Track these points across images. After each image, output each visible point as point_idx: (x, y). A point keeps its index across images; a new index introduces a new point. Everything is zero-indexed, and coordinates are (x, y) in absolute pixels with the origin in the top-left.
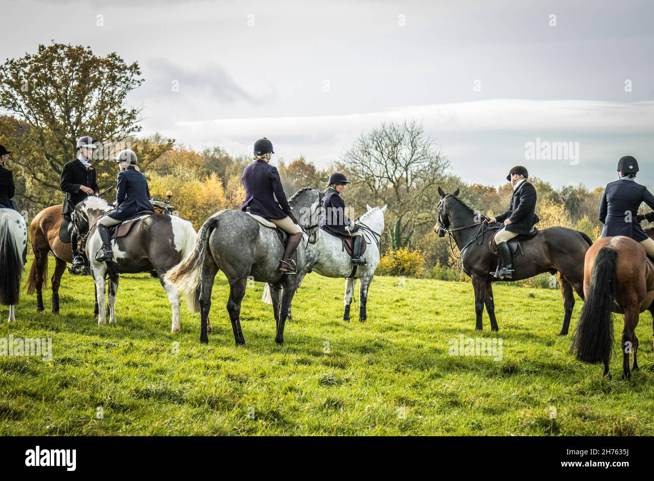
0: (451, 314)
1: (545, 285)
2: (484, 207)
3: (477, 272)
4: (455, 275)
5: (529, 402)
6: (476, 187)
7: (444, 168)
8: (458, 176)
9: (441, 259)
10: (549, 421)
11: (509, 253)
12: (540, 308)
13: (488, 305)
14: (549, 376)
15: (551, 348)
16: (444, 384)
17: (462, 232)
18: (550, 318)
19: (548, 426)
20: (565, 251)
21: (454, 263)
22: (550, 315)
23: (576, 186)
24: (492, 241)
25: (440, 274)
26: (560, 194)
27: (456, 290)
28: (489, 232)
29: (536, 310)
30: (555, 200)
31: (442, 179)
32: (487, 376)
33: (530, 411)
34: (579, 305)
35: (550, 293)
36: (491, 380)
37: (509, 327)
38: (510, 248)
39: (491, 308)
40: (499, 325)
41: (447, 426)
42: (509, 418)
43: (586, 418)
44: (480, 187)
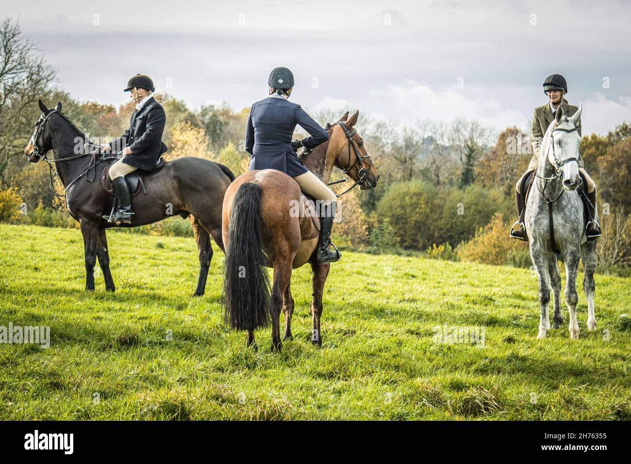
0: (55, 270)
1: (178, 232)
2: (101, 131)
3: (87, 215)
4: (62, 219)
5: (153, 382)
6: (90, 106)
7: (48, 81)
8: (66, 92)
9: (44, 198)
10: (176, 406)
11: (127, 191)
12: (170, 262)
13: (101, 258)
14: (179, 348)
15: (182, 312)
16: (42, 361)
17: (69, 163)
18: (182, 274)
19: (175, 412)
20: (200, 188)
21: (61, 205)
22: (182, 270)
23: (218, 105)
24: (106, 176)
25: (42, 219)
26: (198, 115)
27: (62, 239)
28: (102, 164)
29: (164, 264)
30: (192, 124)
31: (45, 95)
32: (99, 350)
33: (153, 394)
34: (219, 258)
35: (183, 242)
36: (104, 355)
37: (130, 286)
38: (129, 184)
39: (106, 262)
40: (116, 284)
41: (44, 415)
42: (126, 403)
43: (223, 401)
44: (95, 106)
